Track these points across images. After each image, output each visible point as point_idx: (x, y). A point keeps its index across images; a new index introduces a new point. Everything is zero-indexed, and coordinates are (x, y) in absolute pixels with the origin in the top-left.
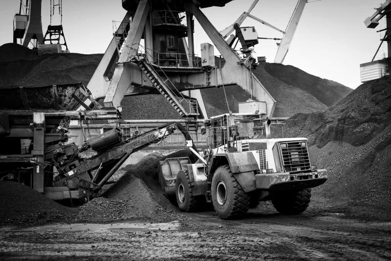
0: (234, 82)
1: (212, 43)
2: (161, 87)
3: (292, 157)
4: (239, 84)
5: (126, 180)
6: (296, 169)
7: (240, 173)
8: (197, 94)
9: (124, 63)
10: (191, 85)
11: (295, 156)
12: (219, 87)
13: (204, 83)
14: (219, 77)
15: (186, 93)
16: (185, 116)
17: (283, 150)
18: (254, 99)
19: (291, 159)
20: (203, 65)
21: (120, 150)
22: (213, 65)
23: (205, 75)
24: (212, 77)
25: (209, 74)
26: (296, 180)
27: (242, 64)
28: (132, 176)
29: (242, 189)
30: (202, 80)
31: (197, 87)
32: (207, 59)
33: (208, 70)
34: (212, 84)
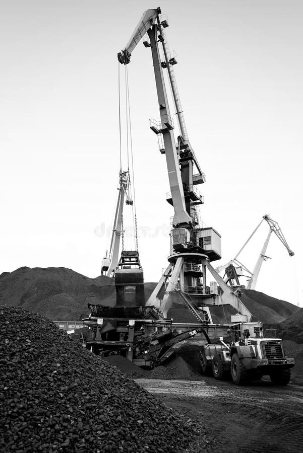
0: (229, 304)
1: (216, 281)
2: (189, 305)
3: (272, 350)
4: (231, 304)
5: (173, 357)
6: (273, 358)
7: (243, 358)
8: (207, 309)
9: (170, 292)
10: (204, 304)
11: (273, 349)
12: (220, 306)
13: (212, 303)
14: (220, 300)
15: (201, 308)
16: (201, 322)
17: (265, 346)
18: (240, 313)
19: (270, 352)
20: (211, 293)
21: (172, 341)
22: (217, 294)
23: (212, 299)
24: (216, 300)
25: (214, 298)
26: (272, 364)
27: (233, 294)
28: (177, 355)
29: (245, 368)
30: (210, 302)
31: (207, 305)
32: (214, 290)
33: (214, 296)
34: (216, 304)
